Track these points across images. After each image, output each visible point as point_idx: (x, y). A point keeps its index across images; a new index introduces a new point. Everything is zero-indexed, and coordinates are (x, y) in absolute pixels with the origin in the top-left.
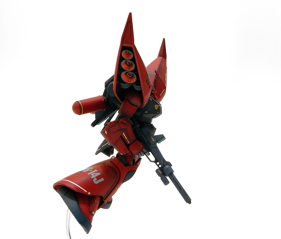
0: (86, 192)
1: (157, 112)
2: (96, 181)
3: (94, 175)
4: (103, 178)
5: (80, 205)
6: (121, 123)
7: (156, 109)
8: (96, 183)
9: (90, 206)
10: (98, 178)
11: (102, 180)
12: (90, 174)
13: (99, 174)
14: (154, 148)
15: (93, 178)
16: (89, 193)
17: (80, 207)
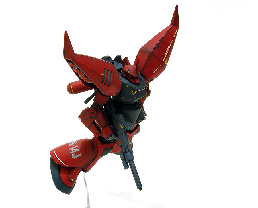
0: (65, 164)
1: (134, 97)
2: (74, 156)
3: (74, 150)
4: (80, 154)
5: (61, 174)
6: (91, 112)
7: (134, 94)
8: (74, 158)
9: (69, 175)
10: (76, 153)
11: (80, 155)
12: (71, 150)
13: (78, 150)
14: (121, 135)
15: (72, 154)
16: (68, 166)
17: (60, 176)
